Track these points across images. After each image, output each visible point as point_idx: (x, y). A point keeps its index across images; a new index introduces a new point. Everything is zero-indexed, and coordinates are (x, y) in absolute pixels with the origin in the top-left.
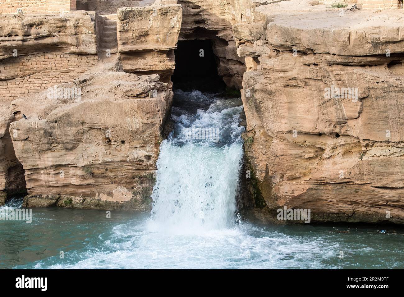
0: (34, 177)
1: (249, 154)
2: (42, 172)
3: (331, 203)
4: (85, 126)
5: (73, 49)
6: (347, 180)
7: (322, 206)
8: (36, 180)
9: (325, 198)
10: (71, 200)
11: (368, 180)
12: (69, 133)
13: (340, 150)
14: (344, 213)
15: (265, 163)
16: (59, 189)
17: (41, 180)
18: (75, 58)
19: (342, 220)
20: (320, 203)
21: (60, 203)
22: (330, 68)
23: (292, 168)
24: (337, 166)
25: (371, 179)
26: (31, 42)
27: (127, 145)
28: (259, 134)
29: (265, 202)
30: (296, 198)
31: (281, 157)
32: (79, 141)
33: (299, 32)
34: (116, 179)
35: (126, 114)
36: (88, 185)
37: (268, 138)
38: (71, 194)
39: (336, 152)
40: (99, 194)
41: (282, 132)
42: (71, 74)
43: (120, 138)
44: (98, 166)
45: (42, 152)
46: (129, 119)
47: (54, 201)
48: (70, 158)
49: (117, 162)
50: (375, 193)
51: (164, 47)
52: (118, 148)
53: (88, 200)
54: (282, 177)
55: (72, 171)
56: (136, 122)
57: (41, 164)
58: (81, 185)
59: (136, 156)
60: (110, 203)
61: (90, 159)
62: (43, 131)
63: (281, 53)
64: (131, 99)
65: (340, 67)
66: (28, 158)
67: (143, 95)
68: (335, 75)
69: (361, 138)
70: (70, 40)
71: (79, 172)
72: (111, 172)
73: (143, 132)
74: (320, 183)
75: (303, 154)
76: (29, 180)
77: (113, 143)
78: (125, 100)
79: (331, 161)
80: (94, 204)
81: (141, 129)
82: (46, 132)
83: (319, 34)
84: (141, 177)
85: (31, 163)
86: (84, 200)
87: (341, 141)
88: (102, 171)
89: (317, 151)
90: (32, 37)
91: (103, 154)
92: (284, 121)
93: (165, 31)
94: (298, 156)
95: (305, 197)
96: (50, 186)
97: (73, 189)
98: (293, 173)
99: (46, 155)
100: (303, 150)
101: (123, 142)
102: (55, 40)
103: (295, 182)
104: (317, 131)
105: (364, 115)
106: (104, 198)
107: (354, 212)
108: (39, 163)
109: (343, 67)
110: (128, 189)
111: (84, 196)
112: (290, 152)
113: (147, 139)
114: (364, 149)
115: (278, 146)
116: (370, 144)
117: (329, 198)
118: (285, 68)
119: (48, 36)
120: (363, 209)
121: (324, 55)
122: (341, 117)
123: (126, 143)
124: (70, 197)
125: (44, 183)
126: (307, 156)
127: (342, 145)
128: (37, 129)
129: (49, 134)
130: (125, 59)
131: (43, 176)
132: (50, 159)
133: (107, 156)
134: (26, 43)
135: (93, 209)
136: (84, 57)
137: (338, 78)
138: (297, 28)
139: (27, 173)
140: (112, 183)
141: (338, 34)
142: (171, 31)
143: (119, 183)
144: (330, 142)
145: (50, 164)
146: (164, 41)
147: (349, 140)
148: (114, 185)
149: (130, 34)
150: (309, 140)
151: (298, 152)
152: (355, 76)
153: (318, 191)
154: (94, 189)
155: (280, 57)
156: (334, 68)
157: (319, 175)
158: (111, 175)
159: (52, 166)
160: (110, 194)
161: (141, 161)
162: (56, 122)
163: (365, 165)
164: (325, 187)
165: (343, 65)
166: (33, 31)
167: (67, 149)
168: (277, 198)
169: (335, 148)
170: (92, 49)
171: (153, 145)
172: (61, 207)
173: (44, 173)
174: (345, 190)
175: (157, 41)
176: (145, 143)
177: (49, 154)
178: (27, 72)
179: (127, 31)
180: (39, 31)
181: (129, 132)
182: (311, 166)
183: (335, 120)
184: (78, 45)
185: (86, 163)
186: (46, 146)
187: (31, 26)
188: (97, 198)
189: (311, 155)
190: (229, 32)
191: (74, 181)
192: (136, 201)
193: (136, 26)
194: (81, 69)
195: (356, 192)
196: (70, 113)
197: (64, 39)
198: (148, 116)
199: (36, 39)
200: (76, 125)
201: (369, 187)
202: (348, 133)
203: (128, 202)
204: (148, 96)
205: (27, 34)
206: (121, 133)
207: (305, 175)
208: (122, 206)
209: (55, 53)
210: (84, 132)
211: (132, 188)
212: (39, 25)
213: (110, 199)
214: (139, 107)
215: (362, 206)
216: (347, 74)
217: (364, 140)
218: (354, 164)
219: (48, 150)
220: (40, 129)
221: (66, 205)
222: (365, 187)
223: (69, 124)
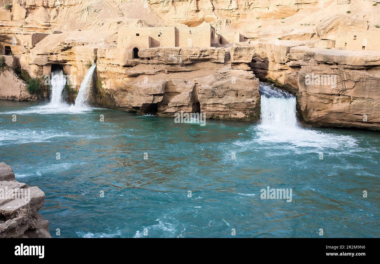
0: (204, 107)
1: (299, 101)
2: (207, 106)
3: (333, 120)
4: (229, 89)
5: (216, 61)
6: (343, 112)
7: (329, 121)
8: (204, 109)
9: (331, 118)
10: (219, 116)
11: (352, 112)
12: (222, 92)
13: (340, 101)
14: (337, 124)
15: (306, 105)
16: (214, 112)
17: (206, 109)
18: (215, 64)
19: (336, 126)
20: (328, 120)
21: (213, 117)
22: (344, 70)
23: (318, 107)
24: (339, 106)
25: (353, 111)
26: (201, 58)
27: (245, 97)
28: (304, 94)
29: (304, 119)
30: (319, 117)
31: (314, 103)
32: (225, 95)
33: (333, 57)
34: (239, 109)
35: (247, 85)
36: (226, 111)
37: (308, 95)
38: (219, 114)
39: (339, 101)
40: (231, 115)
41: (316, 93)
42: (214, 70)
43: (242, 94)
44: (232, 104)
45: (209, 98)
46: (248, 87)
47: (211, 117)
48: (220, 101)
49: (240, 103)
50: (353, 116)
51: (248, 62)
52: (241, 98)
53: (226, 116)
54: (314, 110)
55: (220, 106)
56: (250, 89)
57: (208, 103)
58: (224, 111)
59: (248, 101)
60: (235, 118)
61: (229, 102)
62: (211, 91)
63: (320, 64)
64: (248, 80)
65: (349, 70)
66: (203, 100)
67: (253, 79)
68: (346, 73)
69: (352, 96)
70: (215, 57)
71: (223, 106)
72: (237, 106)
73: (252, 92)
74: (331, 112)
75: (324, 102)
76: (202, 109)
77: (239, 96)
78: (246, 80)
79: (337, 104)
80: (228, 118)
81: (252, 91)
82: (212, 91)
83: (343, 57)
84: (249, 109)
85: (204, 102)
86: (224, 117)
87: (341, 97)
88: (233, 106)
89: (329, 101)
90: (202, 56)
91: (235, 100)
92: (317, 89)
93: (248, 56)
94: (321, 102)
95: (323, 117)
96: (210, 111)
97: (219, 112)
98: (319, 108)
99: (210, 100)
100: (324, 100)
101: (243, 96)
102: (209, 57)
103: (319, 112)
104: (332, 93)
105: (355, 88)
106: (233, 116)
107: (341, 123)
108: (207, 102)
109: (350, 70)
110: (244, 113)
111: (224, 115)
112: (318, 101)
113: (253, 95)
114: (352, 100)
115: (313, 98)
116: (355, 98)
117: (333, 118)
118: (322, 70)
119: (207, 56)
120: (346, 122)
121: (343, 65)
122: (344, 88)
123: (244, 96)
124: (218, 115)
125: (208, 110)
126: (326, 102)
127: (341, 99)
128: (209, 90)
129: (213, 92)
130: (233, 65)
131: (208, 107)
132: (212, 101)
133: (236, 100)
134: (199, 58)
135: (227, 120)
136: (219, 64)
137: (347, 74)
138: (332, 55)
139: (201, 106)
140: (236, 111)
141: (352, 57)
142: (250, 56)
143: (240, 111)
144: (337, 97)
145: (212, 103)
146: (247, 59)
147: (344, 97)
148: (237, 111)
149: (236, 56)
150: (327, 97)
151: (322, 101)
152: (355, 73)
153: (329, 115)
154: (228, 113)
155: (320, 66)
156: (346, 70)
157: (331, 110)
158: (236, 107)
159: (212, 104)
160: (235, 115)
161: (250, 103)
162: (216, 87)
163: (352, 106)
164: (332, 114)
165: (350, 69)
166: (203, 53)
167: (219, 98)
168: (310, 118)
169: (338, 100)
170: (223, 61)
171: (255, 97)
172: (214, 119)
173: (208, 106)
174: (340, 115)
175: (245, 59)
176: (253, 96)
177: (212, 99)
178: (197, 69)
179: (236, 55)
180: (205, 53)
181: (247, 92)
182: (327, 106)
183: (341, 89)
184: (218, 60)
185: (227, 103)
186: (211, 96)
187: (202, 51)
188: (229, 116)
189: (327, 102)
190: (258, 58)
191: (221, 110)
192: (246, 117)
193: (239, 53)
194: (217, 68)
195: (345, 116)
196: (223, 84)
197: (213, 57)
198: (255, 86)
199: (203, 56)
200: (225, 89)
201: (351, 114)
202: (345, 94)
203: (243, 118)
204: (254, 79)
205: (201, 55)
206: (243, 92)
207: (324, 109)
208: (241, 119)
209: (208, 62)
210: (228, 92)
211: (245, 113)
212: (205, 51)
213: (235, 117)
214: (252, 83)
215: (346, 121)
216: (352, 72)
217: (353, 97)
218: (348, 105)
219: (212, 98)
220: (210, 90)
221: (216, 118)
222: (350, 114)
223: (222, 88)
